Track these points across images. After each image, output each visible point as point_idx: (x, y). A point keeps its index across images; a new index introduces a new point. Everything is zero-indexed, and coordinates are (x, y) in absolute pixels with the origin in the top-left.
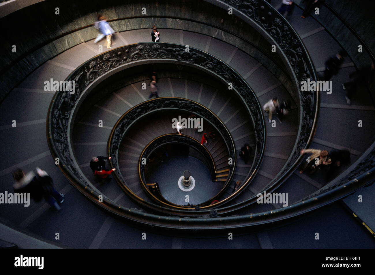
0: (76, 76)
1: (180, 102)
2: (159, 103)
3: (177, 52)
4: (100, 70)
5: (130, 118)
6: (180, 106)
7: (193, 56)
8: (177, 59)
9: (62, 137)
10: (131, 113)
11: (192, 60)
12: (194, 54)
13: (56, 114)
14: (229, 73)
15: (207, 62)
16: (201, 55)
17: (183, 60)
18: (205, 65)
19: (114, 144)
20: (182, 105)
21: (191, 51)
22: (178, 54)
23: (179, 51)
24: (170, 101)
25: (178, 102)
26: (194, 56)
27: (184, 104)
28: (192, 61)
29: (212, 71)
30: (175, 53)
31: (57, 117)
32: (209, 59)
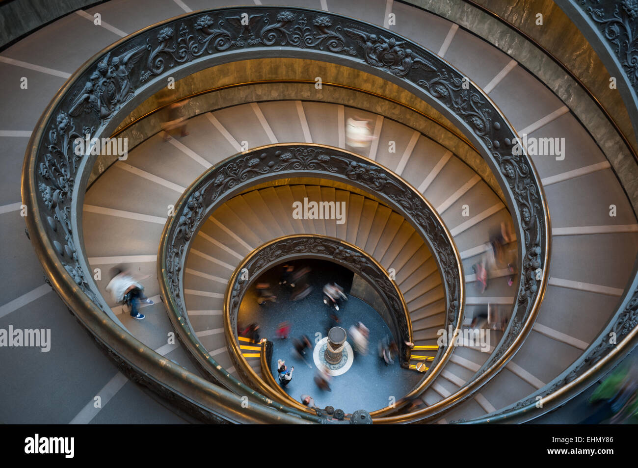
0: (125, 51)
1: (354, 163)
2: (305, 156)
3: (369, 44)
4: (183, 50)
5: (231, 174)
6: (353, 173)
7: (404, 58)
8: (366, 61)
9: (61, 175)
10: (235, 165)
11: (401, 68)
12: (407, 56)
13: (61, 122)
14: (485, 114)
15: (437, 79)
16: (424, 61)
17: (381, 64)
18: (430, 88)
19: (183, 228)
20: (358, 172)
21: (403, 48)
22: (371, 49)
23: (374, 42)
24: (331, 158)
25: (350, 162)
26: (408, 60)
27: (362, 169)
28: (402, 71)
29: (445, 103)
30: (366, 44)
31: (62, 129)
32: (442, 73)
